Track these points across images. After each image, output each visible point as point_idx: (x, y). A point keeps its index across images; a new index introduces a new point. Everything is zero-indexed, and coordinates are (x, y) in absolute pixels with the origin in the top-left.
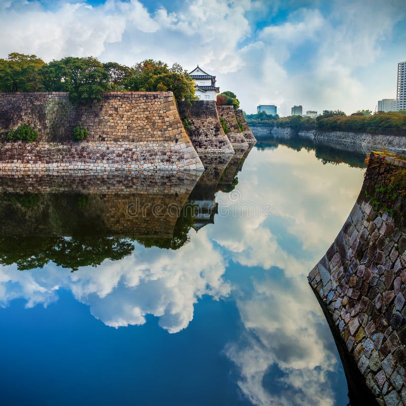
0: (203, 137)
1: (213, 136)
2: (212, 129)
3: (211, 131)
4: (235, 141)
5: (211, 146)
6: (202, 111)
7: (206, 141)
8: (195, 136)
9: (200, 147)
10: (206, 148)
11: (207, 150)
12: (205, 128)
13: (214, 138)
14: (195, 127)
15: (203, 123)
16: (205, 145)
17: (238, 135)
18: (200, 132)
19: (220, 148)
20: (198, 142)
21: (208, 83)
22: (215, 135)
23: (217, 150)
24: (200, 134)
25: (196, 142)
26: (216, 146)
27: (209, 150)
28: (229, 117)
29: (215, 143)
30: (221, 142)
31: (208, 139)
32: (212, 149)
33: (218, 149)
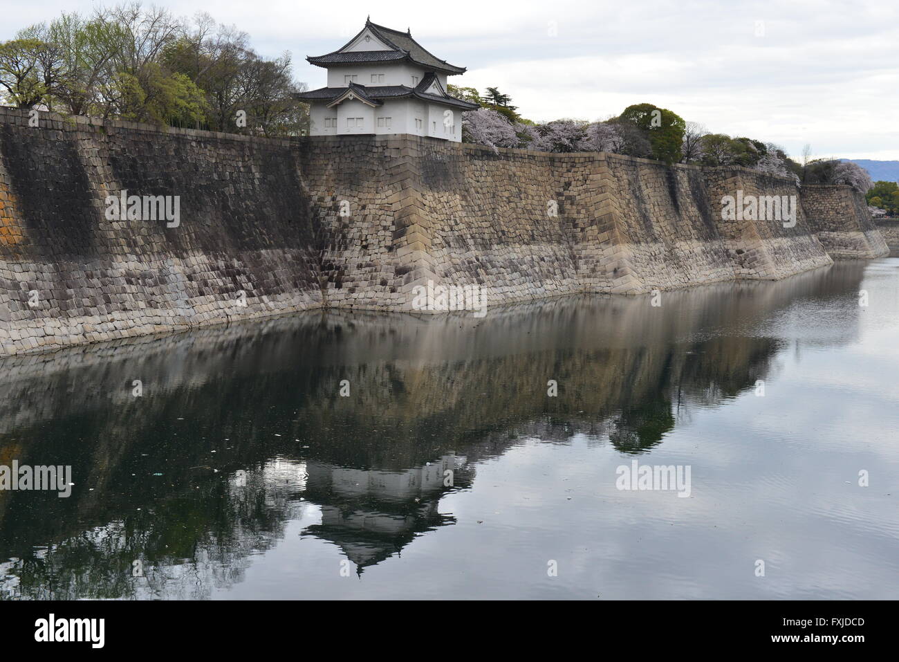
0: (356, 253)
1: (383, 250)
2: (385, 228)
3: (382, 233)
4: (593, 270)
5: (371, 284)
6: (369, 167)
7: (360, 266)
8: (333, 249)
9: (339, 286)
10: (352, 290)
11: (355, 295)
12: (365, 225)
13: (385, 258)
14: (339, 219)
15: (364, 207)
16: (353, 280)
17: (609, 250)
18: (350, 236)
19: (393, 291)
20: (338, 268)
21: (404, 79)
22: (390, 249)
23: (381, 296)
24: (345, 244)
25: (331, 267)
26: (384, 283)
27: (362, 295)
28: (586, 191)
29: (383, 274)
30: (400, 271)
31: (368, 259)
32: (371, 294)
33: (389, 294)
